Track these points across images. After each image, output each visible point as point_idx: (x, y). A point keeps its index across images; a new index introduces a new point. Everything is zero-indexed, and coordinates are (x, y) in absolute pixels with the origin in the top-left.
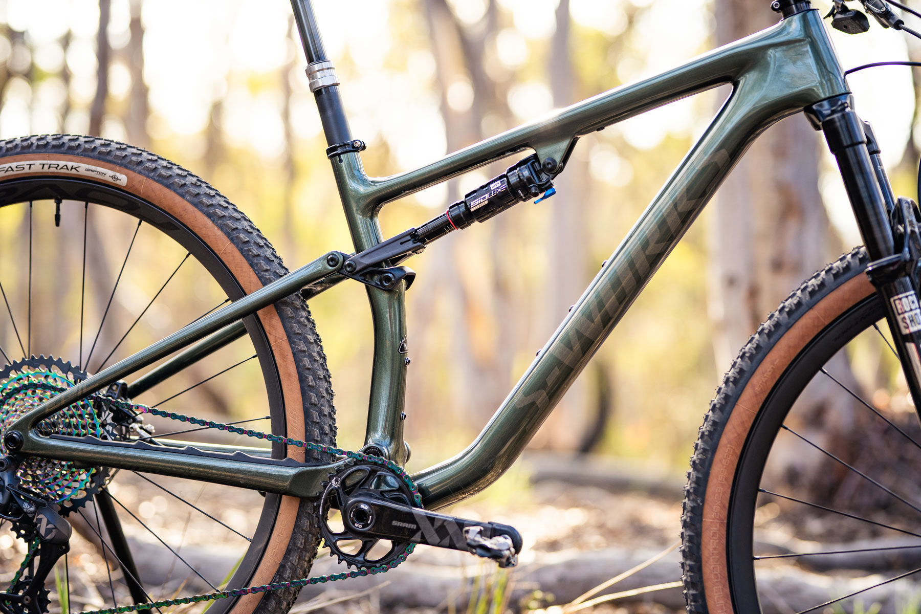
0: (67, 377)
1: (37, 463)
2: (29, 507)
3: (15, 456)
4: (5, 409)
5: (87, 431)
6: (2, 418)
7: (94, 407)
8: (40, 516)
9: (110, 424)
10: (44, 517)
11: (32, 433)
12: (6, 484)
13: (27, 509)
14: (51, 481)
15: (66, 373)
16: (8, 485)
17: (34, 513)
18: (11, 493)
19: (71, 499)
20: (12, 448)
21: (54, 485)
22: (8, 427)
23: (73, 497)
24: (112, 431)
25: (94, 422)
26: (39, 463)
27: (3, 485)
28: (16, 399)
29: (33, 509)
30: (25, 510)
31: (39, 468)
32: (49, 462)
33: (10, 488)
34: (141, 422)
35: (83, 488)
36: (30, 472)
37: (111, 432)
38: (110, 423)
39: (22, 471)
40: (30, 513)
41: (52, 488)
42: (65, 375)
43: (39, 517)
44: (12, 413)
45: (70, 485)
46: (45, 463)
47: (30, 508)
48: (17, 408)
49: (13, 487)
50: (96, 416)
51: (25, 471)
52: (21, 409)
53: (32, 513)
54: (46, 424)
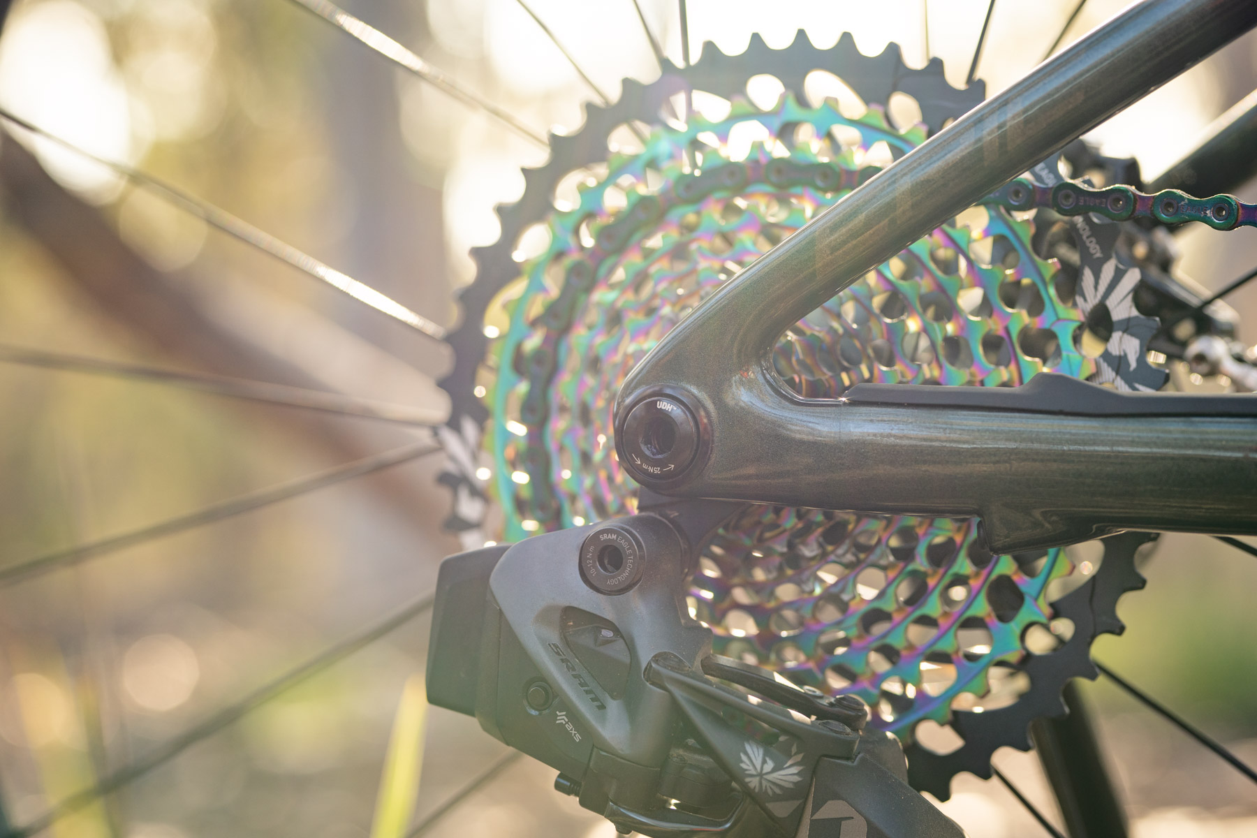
0: (888, 118)
1: (781, 548)
2: (770, 765)
3: (675, 514)
4: (599, 304)
5: (1013, 367)
6: (590, 347)
7: (1037, 252)
8: (832, 809)
9: (1127, 326)
10: (852, 812)
11: (750, 384)
12: (645, 657)
13: (761, 775)
14: (854, 632)
15: (884, 101)
16: (656, 659)
17: (798, 793)
18: (674, 702)
19: (956, 714)
20: (657, 471)
21: (867, 650)
22: (620, 385)
23: (967, 702)
24: (1141, 360)
25: (1046, 320)
26: (791, 546)
27: (626, 659)
28: (648, 254)
29: (790, 774)
30: (754, 783)
31: (789, 572)
32: (835, 534)
33: (665, 672)
34: (1229, 332)
35: (1013, 657)
36: (740, 595)
37: (1133, 364)
38: (1129, 320)
39: (708, 595)
40: (777, 798)
41: (857, 668)
42: (877, 110)
43: (824, 813)
44: (634, 320)
45: (946, 646)
46: (821, 545)
47: (774, 770)
48: (662, 287)
49: (679, 667)
50: (1052, 291)
51: (721, 588)
52: (680, 291)
53: (788, 794)
54: (812, 345)
